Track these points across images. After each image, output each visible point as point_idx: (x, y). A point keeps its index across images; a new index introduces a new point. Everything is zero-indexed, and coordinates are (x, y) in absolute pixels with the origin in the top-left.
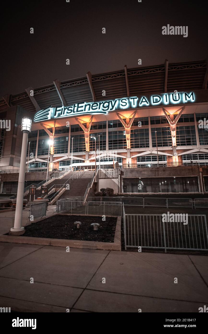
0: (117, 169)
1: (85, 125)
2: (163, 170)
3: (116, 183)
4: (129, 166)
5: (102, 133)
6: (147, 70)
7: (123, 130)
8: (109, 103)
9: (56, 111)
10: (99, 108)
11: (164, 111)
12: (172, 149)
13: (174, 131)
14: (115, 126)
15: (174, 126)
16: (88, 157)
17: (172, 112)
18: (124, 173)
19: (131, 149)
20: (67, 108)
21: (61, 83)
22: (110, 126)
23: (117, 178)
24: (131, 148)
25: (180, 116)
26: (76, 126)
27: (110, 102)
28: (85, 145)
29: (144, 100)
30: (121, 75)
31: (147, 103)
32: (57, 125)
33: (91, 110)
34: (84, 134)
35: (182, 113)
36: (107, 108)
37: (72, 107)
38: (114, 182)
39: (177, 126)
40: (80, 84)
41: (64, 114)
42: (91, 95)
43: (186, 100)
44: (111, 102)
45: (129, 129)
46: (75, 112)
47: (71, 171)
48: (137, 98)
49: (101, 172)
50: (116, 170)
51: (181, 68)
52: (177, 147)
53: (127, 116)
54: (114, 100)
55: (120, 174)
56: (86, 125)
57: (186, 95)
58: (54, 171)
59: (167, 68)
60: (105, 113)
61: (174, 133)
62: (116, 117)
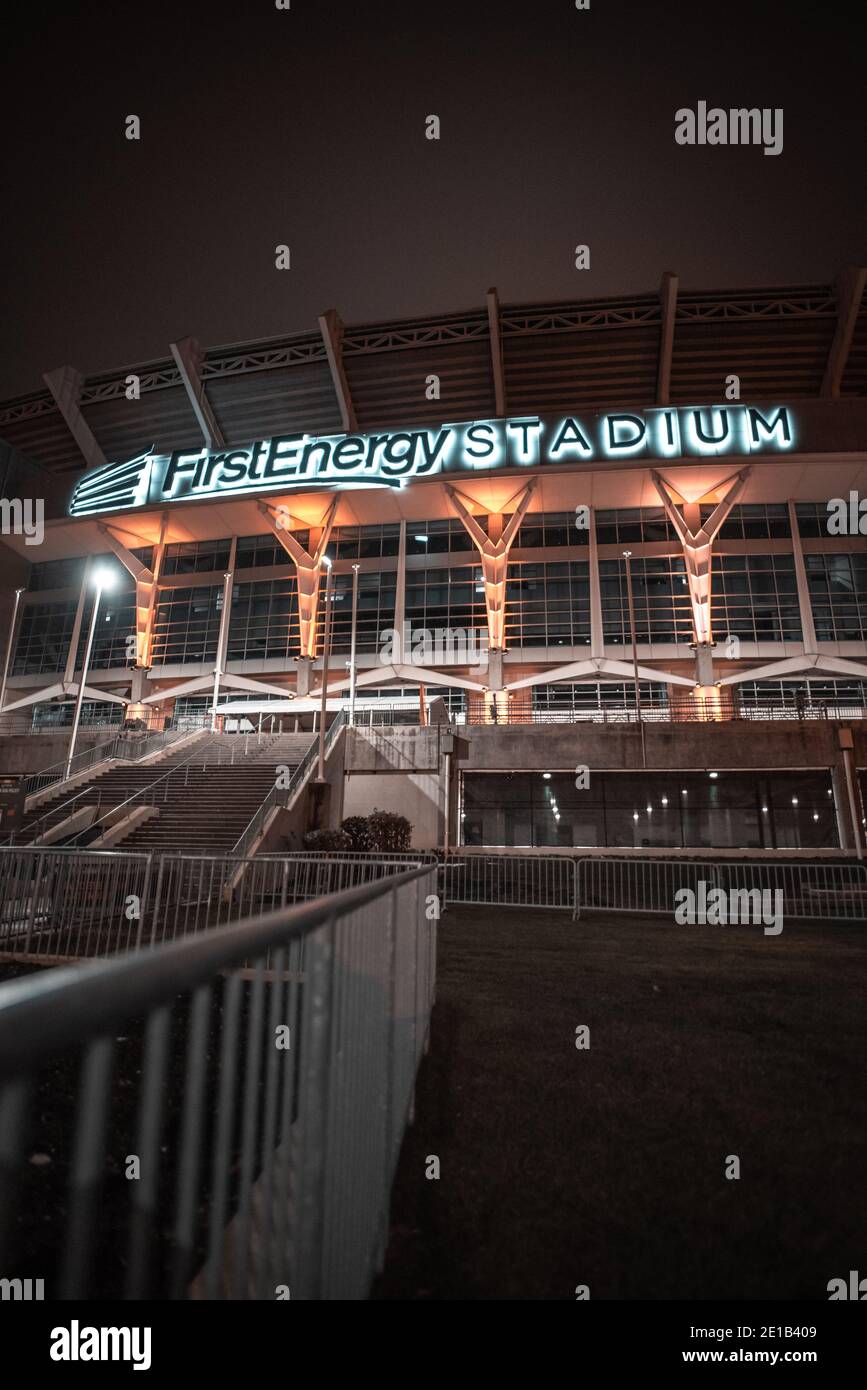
0: (434, 728)
1: (303, 537)
2: (660, 735)
3: (427, 798)
4: (494, 715)
5: (378, 574)
6: (584, 314)
7: (476, 565)
8: (413, 440)
9: (174, 468)
10: (369, 463)
11: (659, 483)
12: (694, 657)
13: (700, 575)
14: (437, 544)
15: (700, 554)
16: (309, 681)
17: (692, 491)
18: (472, 749)
19: (506, 651)
20: (221, 458)
21: (207, 354)
22: (414, 548)
23: (436, 771)
24: (507, 646)
25: (728, 512)
26: (261, 540)
27: (420, 439)
28: (298, 628)
29: (570, 433)
30: (470, 330)
31: (586, 447)
32: (175, 536)
33: (332, 471)
34: (296, 580)
35: (738, 500)
36: (404, 463)
37: (245, 456)
38: (420, 793)
39: (714, 554)
40: (288, 363)
41: (206, 482)
42: (339, 413)
43: (756, 437)
44: (425, 437)
45: (500, 561)
46: (258, 476)
47: (209, 732)
48: (541, 425)
49: (358, 739)
50: (430, 734)
51: (731, 312)
52: (715, 645)
53: (495, 501)
54: (435, 427)
55: (450, 754)
56: (307, 540)
57: (755, 417)
58: (124, 733)
59: (672, 306)
60: (396, 483)
61: (700, 585)
62: (446, 503)
